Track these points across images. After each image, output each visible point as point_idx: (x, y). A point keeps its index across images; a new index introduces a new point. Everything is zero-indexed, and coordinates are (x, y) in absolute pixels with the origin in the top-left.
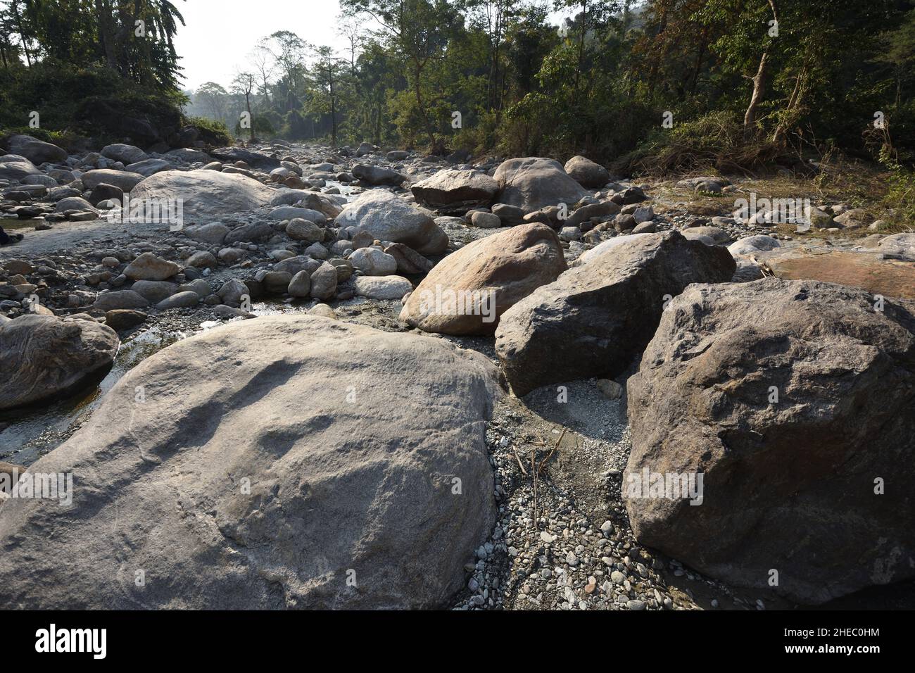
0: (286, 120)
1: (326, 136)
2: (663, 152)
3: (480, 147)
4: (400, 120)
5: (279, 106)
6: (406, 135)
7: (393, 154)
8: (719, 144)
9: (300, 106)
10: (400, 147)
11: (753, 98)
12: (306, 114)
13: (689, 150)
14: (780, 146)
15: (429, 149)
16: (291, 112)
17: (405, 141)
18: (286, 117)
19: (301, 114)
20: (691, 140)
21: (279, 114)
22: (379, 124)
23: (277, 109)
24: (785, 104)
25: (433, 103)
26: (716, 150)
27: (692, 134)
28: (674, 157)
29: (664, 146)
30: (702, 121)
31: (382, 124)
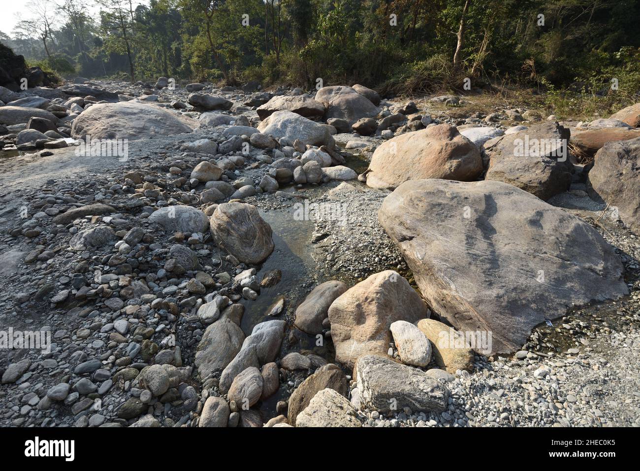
0: (77, 61)
1: (118, 74)
2: (409, 81)
3: (267, 79)
4: (195, 60)
5: (67, 49)
6: (198, 71)
7: (191, 86)
8: (442, 75)
9: (87, 49)
10: (193, 81)
11: (458, 46)
12: (95, 55)
13: (425, 79)
14: (477, 75)
15: (223, 82)
16: (81, 54)
17: (197, 76)
18: (76, 58)
19: (91, 55)
20: (426, 73)
21: (69, 56)
22: (166, 63)
23: (65, 52)
24: (477, 51)
25: (220, 46)
26: (442, 79)
27: (426, 69)
28: (418, 84)
29: (409, 77)
30: (431, 60)
31: (168, 62)
